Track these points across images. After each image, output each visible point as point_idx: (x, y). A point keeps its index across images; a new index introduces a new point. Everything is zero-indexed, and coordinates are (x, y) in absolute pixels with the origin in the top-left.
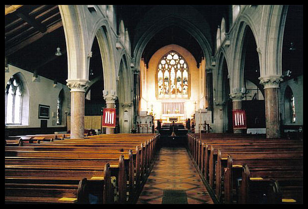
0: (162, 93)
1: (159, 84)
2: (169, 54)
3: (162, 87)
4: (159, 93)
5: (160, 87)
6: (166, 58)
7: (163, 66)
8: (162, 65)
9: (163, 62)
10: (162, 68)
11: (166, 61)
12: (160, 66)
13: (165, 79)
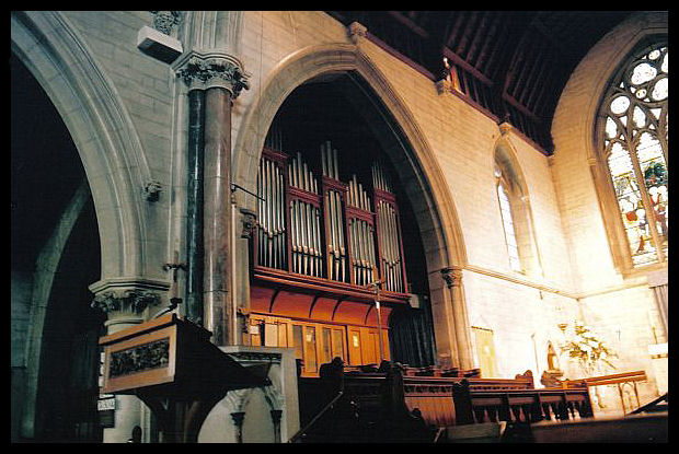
0: (647, 247)
1: (623, 203)
2: (639, 61)
3: (641, 213)
4: (635, 247)
5: (632, 217)
6: (629, 86)
7: (624, 120)
8: (617, 118)
9: (620, 105)
10: (622, 129)
11: (632, 96)
12: (611, 128)
13: (648, 172)
